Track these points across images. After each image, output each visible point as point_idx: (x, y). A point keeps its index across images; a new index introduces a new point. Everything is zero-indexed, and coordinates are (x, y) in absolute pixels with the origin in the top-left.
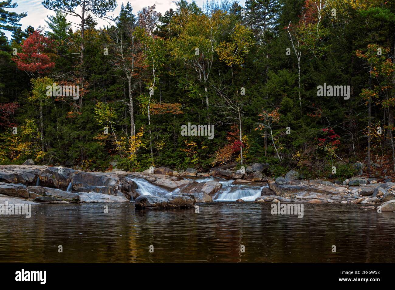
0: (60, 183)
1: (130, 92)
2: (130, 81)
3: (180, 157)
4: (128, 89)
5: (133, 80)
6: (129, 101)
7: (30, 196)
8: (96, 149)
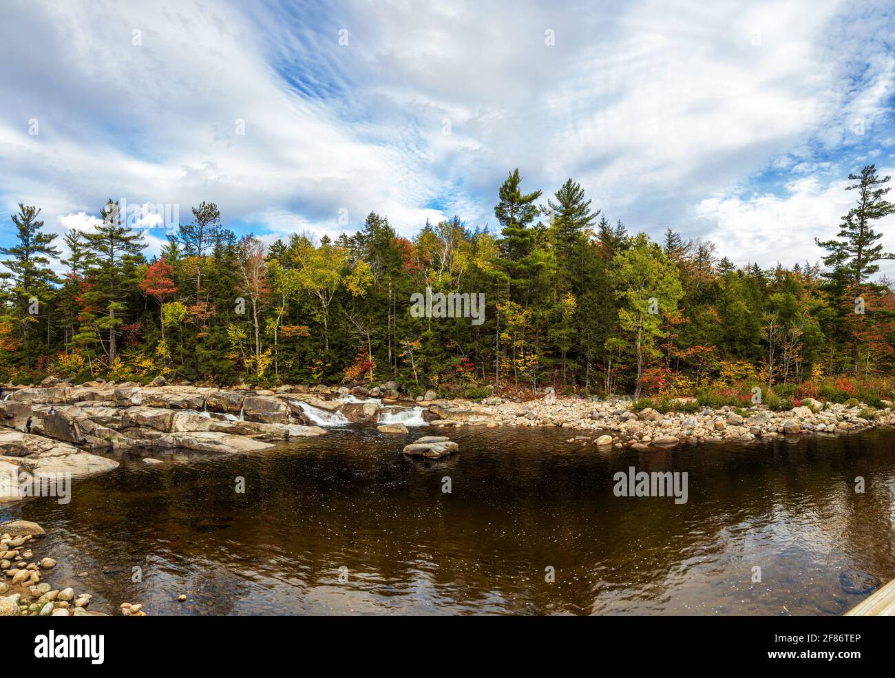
0: (229, 407)
1: (255, 314)
2: (254, 305)
3: (306, 373)
4: (253, 311)
5: (258, 304)
6: (254, 323)
7: (247, 433)
8: (230, 368)
